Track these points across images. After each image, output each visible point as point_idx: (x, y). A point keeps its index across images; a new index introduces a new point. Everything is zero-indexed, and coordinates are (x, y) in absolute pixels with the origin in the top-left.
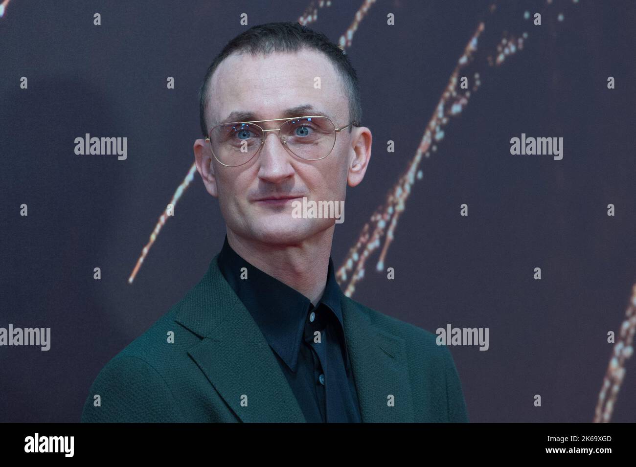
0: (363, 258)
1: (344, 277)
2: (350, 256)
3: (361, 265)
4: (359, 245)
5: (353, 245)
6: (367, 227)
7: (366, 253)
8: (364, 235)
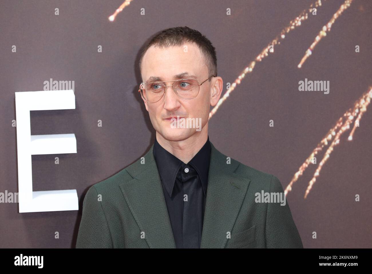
0: (338, 134)
1: (326, 143)
2: (330, 133)
3: (337, 137)
4: (336, 128)
5: (332, 127)
6: (341, 119)
7: (341, 132)
8: (339, 123)
